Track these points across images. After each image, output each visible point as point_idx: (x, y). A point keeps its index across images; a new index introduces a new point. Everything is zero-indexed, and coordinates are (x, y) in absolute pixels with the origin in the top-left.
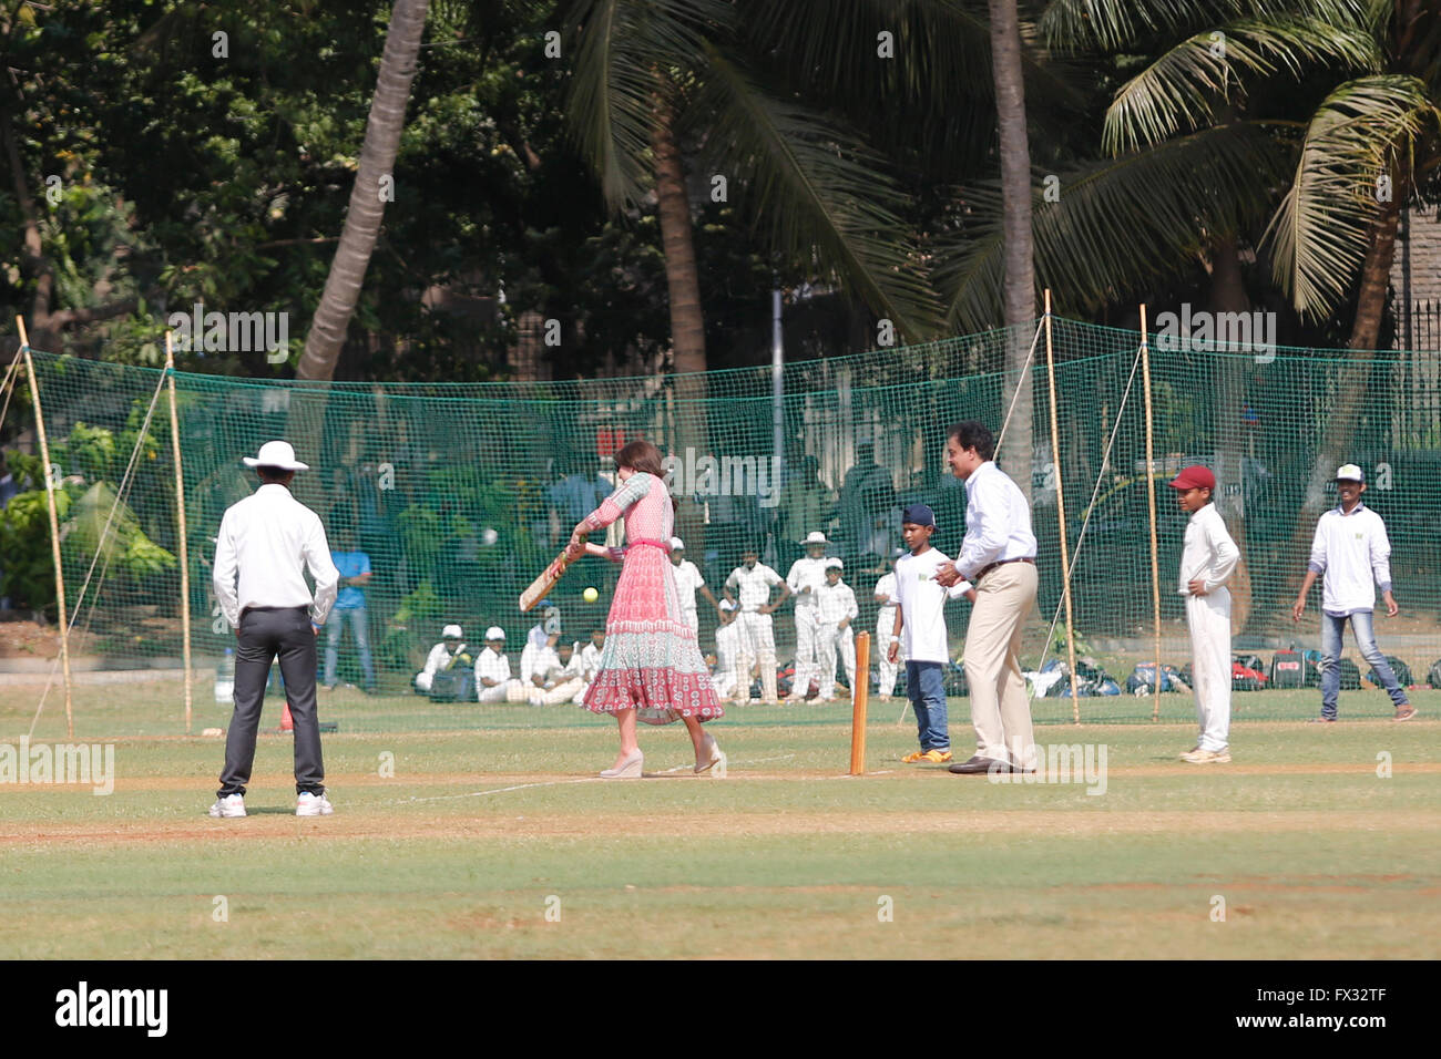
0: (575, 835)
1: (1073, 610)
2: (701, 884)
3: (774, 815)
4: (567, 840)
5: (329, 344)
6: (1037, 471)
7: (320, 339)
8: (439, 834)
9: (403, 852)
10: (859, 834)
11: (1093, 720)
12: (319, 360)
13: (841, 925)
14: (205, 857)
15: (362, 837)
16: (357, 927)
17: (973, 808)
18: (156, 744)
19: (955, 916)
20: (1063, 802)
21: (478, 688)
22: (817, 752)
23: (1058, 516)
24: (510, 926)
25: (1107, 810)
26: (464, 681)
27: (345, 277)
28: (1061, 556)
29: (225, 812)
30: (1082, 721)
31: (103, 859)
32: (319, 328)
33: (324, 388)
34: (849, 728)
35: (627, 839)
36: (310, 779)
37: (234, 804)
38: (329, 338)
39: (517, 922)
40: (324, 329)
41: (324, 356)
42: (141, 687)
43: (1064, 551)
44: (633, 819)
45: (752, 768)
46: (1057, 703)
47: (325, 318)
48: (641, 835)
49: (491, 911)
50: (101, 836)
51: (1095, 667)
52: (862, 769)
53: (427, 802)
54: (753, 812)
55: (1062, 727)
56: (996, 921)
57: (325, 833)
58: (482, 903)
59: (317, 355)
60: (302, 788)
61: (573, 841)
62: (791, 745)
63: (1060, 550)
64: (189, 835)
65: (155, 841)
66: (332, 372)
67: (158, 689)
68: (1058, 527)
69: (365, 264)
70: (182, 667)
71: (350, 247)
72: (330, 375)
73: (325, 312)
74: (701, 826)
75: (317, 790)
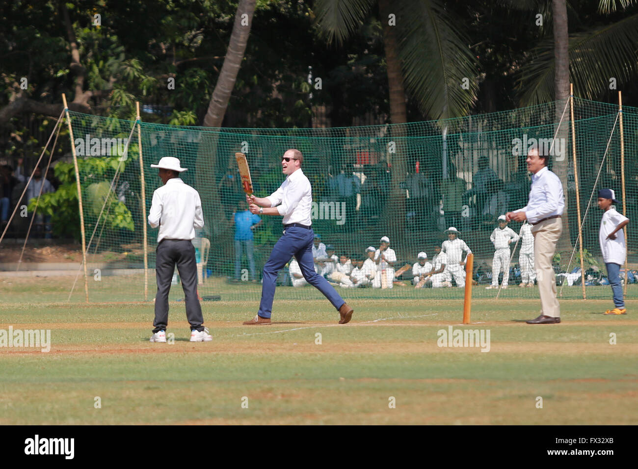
0: (320, 353)
1: (583, 242)
2: (377, 378)
3: (421, 343)
4: (316, 355)
5: (220, 109)
6: (571, 173)
7: (215, 106)
8: (254, 352)
9: (234, 360)
10: (461, 354)
11: (594, 298)
12: (214, 117)
13: (443, 398)
14: (136, 362)
15: (215, 353)
16: (205, 398)
17: (520, 341)
18: (125, 306)
19: (500, 394)
20: (565, 339)
21: (292, 279)
22: (449, 312)
23: (576, 196)
24: (280, 397)
25: (586, 342)
26: (286, 276)
27: (228, 76)
28: (577, 216)
29: (156, 340)
30: (588, 298)
31: (86, 362)
32: (215, 101)
33: (217, 131)
34: (463, 300)
35: (346, 355)
36: (196, 324)
37: (161, 336)
38: (220, 106)
39: (283, 395)
40: (217, 101)
41: (217, 115)
42: (126, 277)
43: (579, 214)
44: (351, 345)
45: (415, 320)
46: (578, 288)
47: (217, 96)
48: (353, 353)
49: (270, 390)
50: (88, 351)
51: (598, 271)
52: (469, 321)
53: (251, 336)
54: (410, 342)
55: (573, 301)
56: (520, 397)
57: (198, 351)
58: (266, 386)
59: (214, 114)
60: (193, 328)
61: (319, 355)
62: (437, 309)
63: (577, 213)
64: (131, 351)
65: (114, 354)
66: (221, 122)
67: (135, 279)
68: (576, 202)
69: (238, 70)
70: (143, 268)
71: (230, 61)
72: (220, 124)
73: (219, 93)
74: (383, 348)
75: (200, 328)
